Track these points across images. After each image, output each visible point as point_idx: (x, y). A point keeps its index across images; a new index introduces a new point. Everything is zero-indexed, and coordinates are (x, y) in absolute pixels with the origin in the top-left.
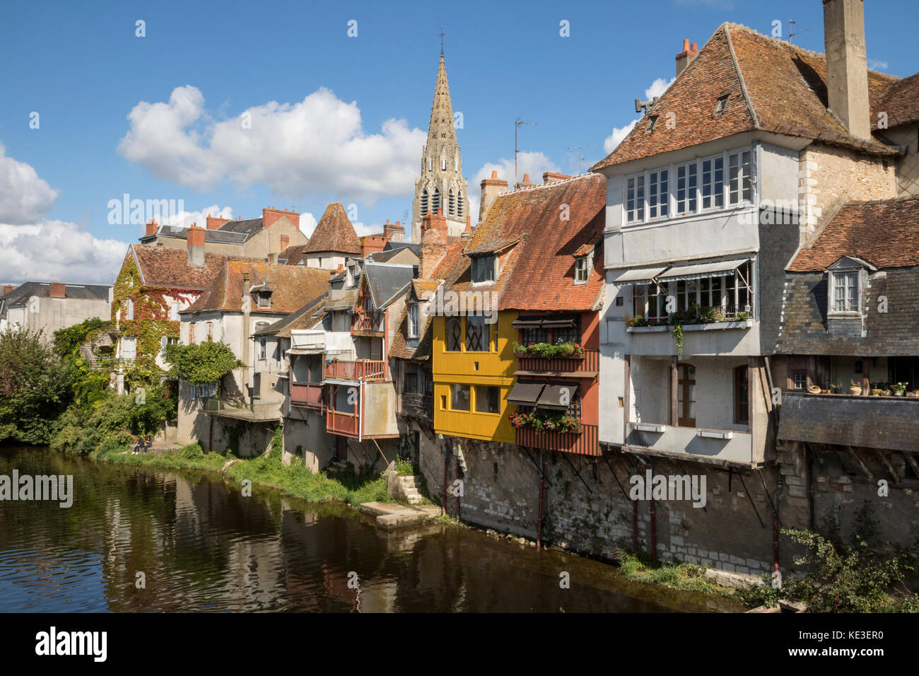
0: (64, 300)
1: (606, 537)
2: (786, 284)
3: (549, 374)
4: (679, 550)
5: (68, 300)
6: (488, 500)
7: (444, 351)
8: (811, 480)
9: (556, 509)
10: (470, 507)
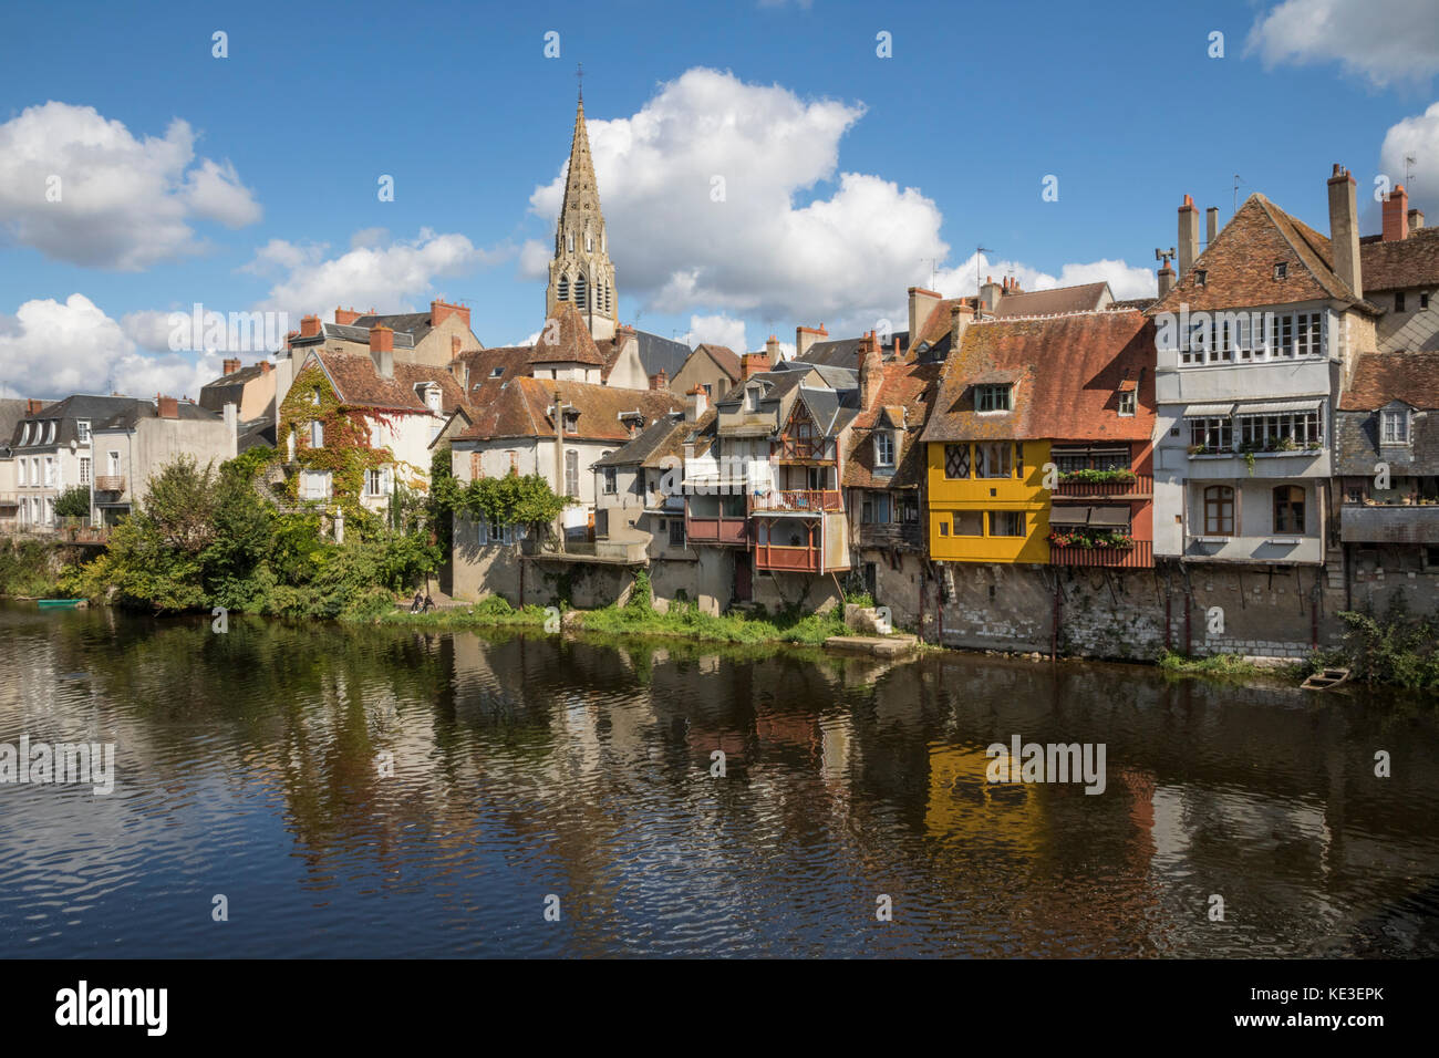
0: (178, 421)
1: (1133, 641)
2: (1338, 420)
3: (1094, 497)
4: (1215, 643)
5: (182, 421)
6: (981, 622)
7: (944, 478)
8: (1348, 573)
9: (1072, 623)
10: (956, 631)
